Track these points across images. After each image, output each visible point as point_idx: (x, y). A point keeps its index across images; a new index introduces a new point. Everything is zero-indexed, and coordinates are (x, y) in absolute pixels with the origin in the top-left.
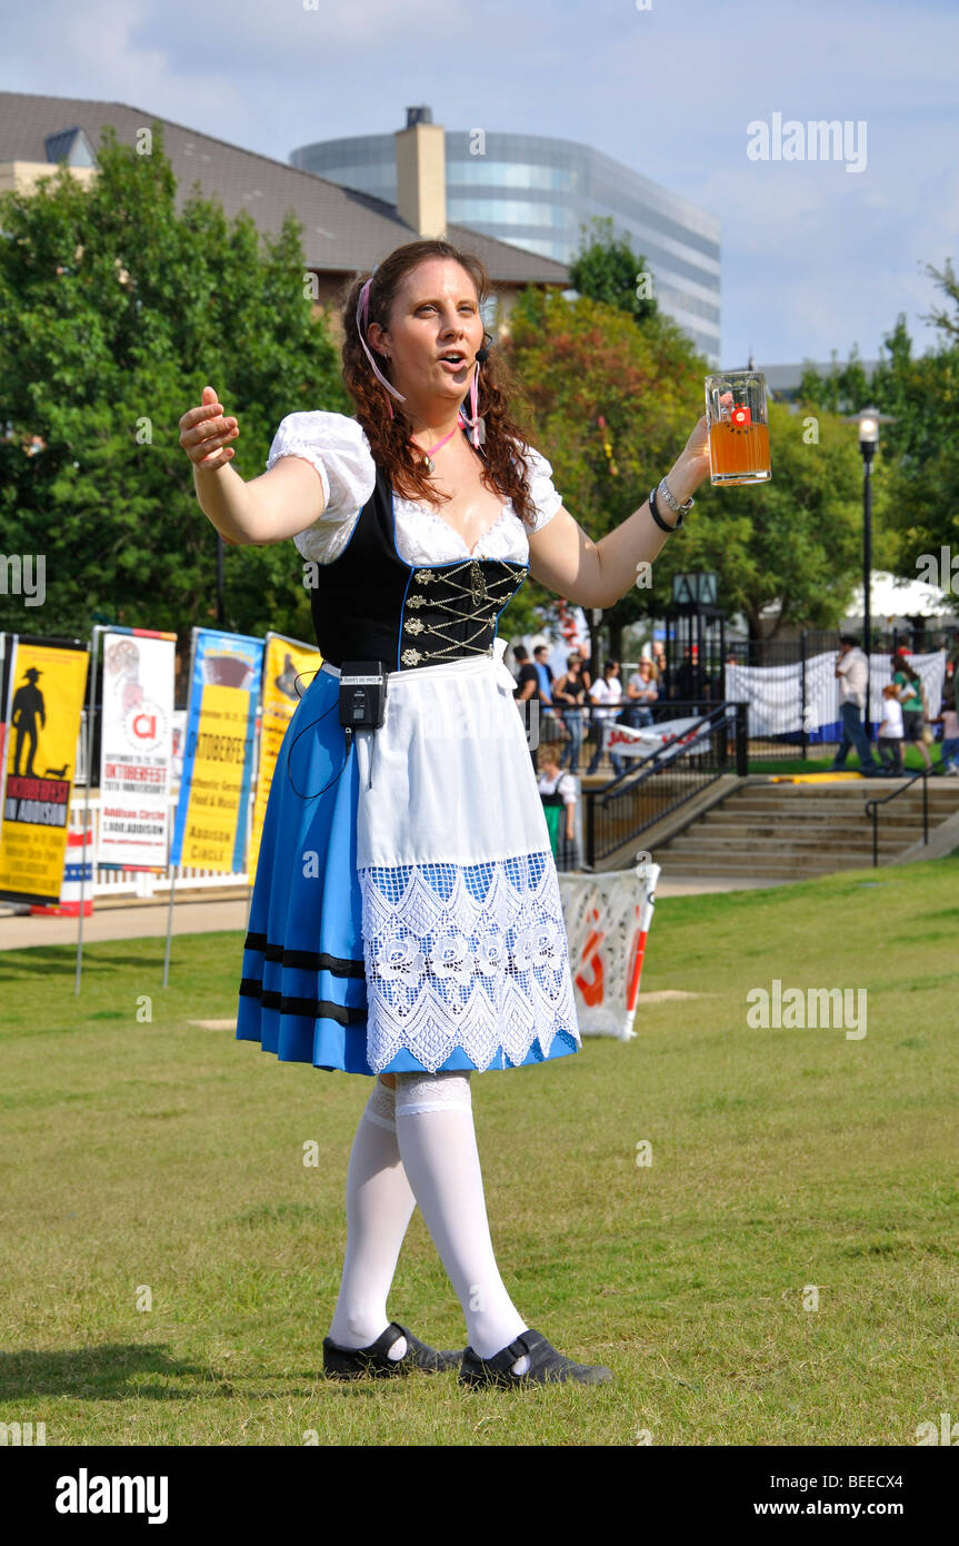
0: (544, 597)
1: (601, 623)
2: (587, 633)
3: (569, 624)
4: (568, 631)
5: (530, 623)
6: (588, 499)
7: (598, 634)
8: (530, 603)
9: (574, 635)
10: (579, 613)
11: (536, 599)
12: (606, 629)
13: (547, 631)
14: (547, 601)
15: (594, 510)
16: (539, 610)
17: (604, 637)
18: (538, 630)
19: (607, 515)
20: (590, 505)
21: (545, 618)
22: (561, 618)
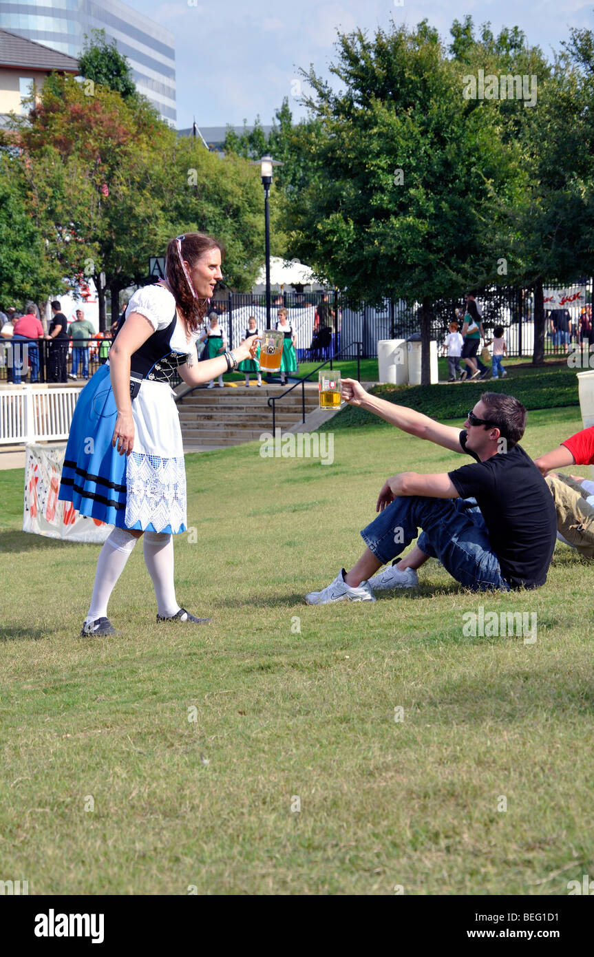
0: (69, 271)
1: (105, 288)
2: (97, 294)
3: (85, 288)
4: (85, 293)
5: (60, 287)
6: (95, 210)
7: (104, 295)
8: (60, 275)
9: (88, 295)
10: (91, 281)
11: (64, 272)
12: (109, 292)
13: (71, 292)
14: (71, 274)
15: (99, 216)
16: (66, 280)
17: (107, 296)
18: (66, 292)
19: (107, 220)
20: (97, 214)
21: (70, 284)
22: (80, 284)
